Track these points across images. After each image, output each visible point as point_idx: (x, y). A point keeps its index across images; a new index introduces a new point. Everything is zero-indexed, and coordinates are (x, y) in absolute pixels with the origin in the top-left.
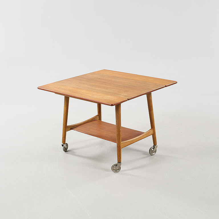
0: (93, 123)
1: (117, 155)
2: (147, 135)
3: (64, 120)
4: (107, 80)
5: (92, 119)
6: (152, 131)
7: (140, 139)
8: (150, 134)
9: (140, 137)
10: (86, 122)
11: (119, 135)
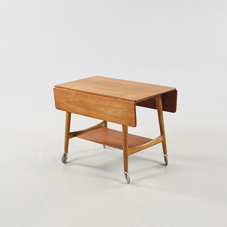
0: (98, 130)
1: (124, 162)
2: (156, 142)
3: (66, 126)
4: (113, 83)
5: (97, 126)
6: (161, 138)
7: (149, 146)
8: (160, 142)
9: (149, 144)
10: (90, 129)
11: (125, 141)
